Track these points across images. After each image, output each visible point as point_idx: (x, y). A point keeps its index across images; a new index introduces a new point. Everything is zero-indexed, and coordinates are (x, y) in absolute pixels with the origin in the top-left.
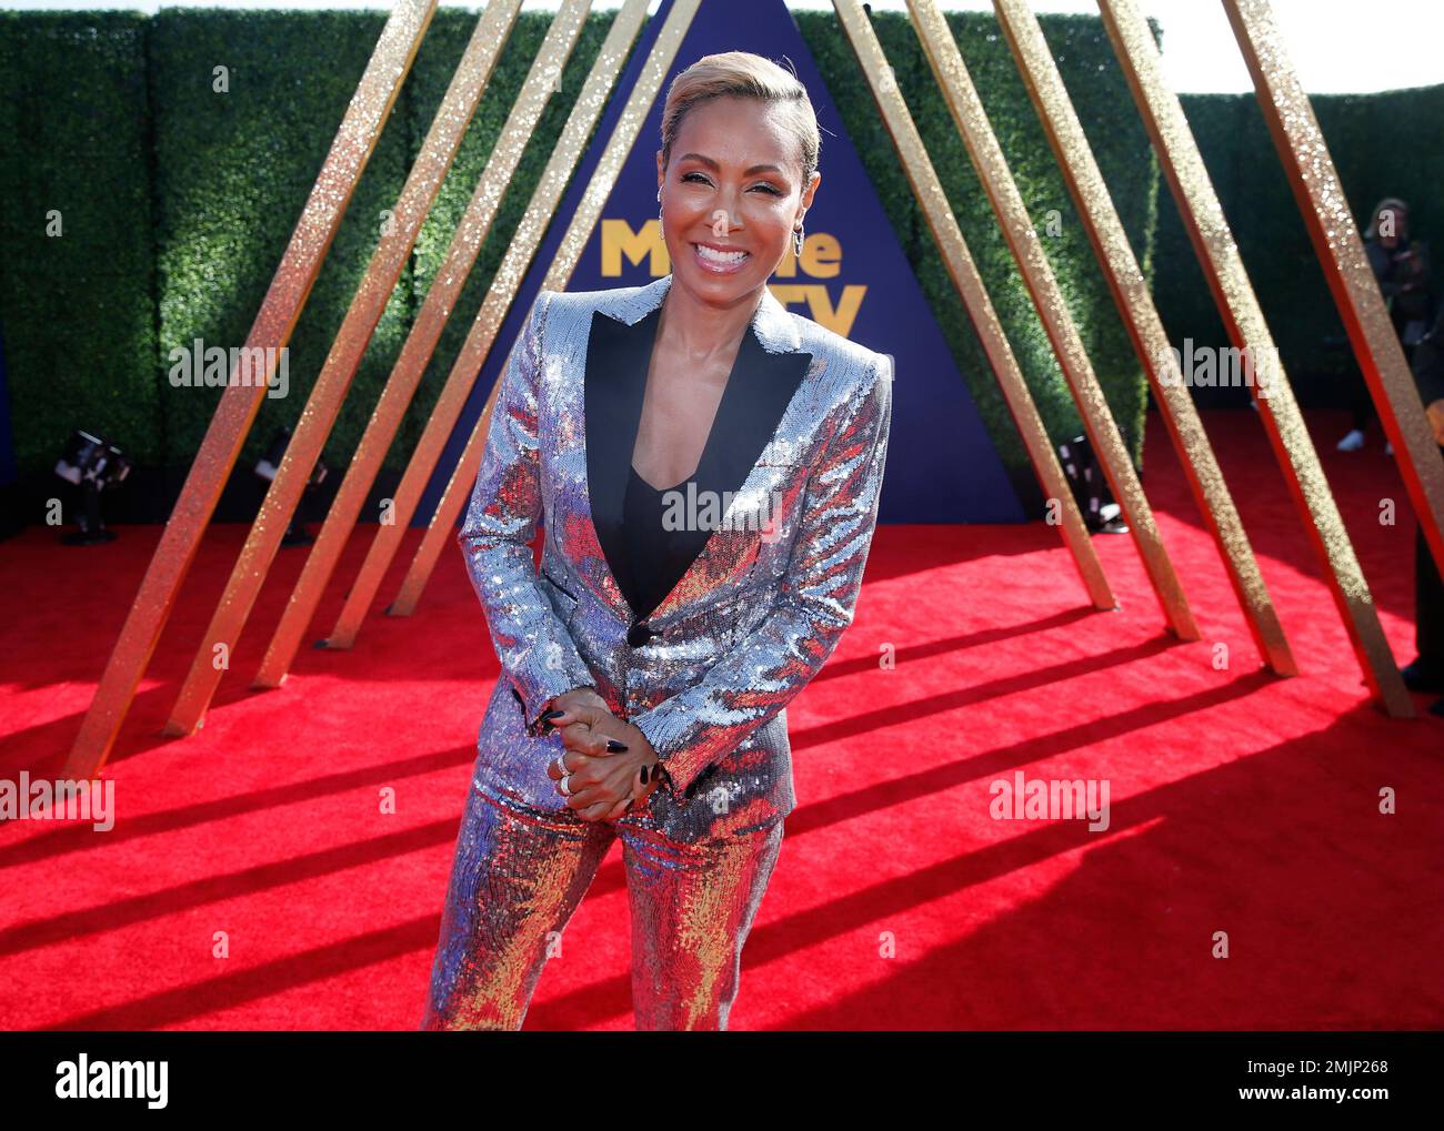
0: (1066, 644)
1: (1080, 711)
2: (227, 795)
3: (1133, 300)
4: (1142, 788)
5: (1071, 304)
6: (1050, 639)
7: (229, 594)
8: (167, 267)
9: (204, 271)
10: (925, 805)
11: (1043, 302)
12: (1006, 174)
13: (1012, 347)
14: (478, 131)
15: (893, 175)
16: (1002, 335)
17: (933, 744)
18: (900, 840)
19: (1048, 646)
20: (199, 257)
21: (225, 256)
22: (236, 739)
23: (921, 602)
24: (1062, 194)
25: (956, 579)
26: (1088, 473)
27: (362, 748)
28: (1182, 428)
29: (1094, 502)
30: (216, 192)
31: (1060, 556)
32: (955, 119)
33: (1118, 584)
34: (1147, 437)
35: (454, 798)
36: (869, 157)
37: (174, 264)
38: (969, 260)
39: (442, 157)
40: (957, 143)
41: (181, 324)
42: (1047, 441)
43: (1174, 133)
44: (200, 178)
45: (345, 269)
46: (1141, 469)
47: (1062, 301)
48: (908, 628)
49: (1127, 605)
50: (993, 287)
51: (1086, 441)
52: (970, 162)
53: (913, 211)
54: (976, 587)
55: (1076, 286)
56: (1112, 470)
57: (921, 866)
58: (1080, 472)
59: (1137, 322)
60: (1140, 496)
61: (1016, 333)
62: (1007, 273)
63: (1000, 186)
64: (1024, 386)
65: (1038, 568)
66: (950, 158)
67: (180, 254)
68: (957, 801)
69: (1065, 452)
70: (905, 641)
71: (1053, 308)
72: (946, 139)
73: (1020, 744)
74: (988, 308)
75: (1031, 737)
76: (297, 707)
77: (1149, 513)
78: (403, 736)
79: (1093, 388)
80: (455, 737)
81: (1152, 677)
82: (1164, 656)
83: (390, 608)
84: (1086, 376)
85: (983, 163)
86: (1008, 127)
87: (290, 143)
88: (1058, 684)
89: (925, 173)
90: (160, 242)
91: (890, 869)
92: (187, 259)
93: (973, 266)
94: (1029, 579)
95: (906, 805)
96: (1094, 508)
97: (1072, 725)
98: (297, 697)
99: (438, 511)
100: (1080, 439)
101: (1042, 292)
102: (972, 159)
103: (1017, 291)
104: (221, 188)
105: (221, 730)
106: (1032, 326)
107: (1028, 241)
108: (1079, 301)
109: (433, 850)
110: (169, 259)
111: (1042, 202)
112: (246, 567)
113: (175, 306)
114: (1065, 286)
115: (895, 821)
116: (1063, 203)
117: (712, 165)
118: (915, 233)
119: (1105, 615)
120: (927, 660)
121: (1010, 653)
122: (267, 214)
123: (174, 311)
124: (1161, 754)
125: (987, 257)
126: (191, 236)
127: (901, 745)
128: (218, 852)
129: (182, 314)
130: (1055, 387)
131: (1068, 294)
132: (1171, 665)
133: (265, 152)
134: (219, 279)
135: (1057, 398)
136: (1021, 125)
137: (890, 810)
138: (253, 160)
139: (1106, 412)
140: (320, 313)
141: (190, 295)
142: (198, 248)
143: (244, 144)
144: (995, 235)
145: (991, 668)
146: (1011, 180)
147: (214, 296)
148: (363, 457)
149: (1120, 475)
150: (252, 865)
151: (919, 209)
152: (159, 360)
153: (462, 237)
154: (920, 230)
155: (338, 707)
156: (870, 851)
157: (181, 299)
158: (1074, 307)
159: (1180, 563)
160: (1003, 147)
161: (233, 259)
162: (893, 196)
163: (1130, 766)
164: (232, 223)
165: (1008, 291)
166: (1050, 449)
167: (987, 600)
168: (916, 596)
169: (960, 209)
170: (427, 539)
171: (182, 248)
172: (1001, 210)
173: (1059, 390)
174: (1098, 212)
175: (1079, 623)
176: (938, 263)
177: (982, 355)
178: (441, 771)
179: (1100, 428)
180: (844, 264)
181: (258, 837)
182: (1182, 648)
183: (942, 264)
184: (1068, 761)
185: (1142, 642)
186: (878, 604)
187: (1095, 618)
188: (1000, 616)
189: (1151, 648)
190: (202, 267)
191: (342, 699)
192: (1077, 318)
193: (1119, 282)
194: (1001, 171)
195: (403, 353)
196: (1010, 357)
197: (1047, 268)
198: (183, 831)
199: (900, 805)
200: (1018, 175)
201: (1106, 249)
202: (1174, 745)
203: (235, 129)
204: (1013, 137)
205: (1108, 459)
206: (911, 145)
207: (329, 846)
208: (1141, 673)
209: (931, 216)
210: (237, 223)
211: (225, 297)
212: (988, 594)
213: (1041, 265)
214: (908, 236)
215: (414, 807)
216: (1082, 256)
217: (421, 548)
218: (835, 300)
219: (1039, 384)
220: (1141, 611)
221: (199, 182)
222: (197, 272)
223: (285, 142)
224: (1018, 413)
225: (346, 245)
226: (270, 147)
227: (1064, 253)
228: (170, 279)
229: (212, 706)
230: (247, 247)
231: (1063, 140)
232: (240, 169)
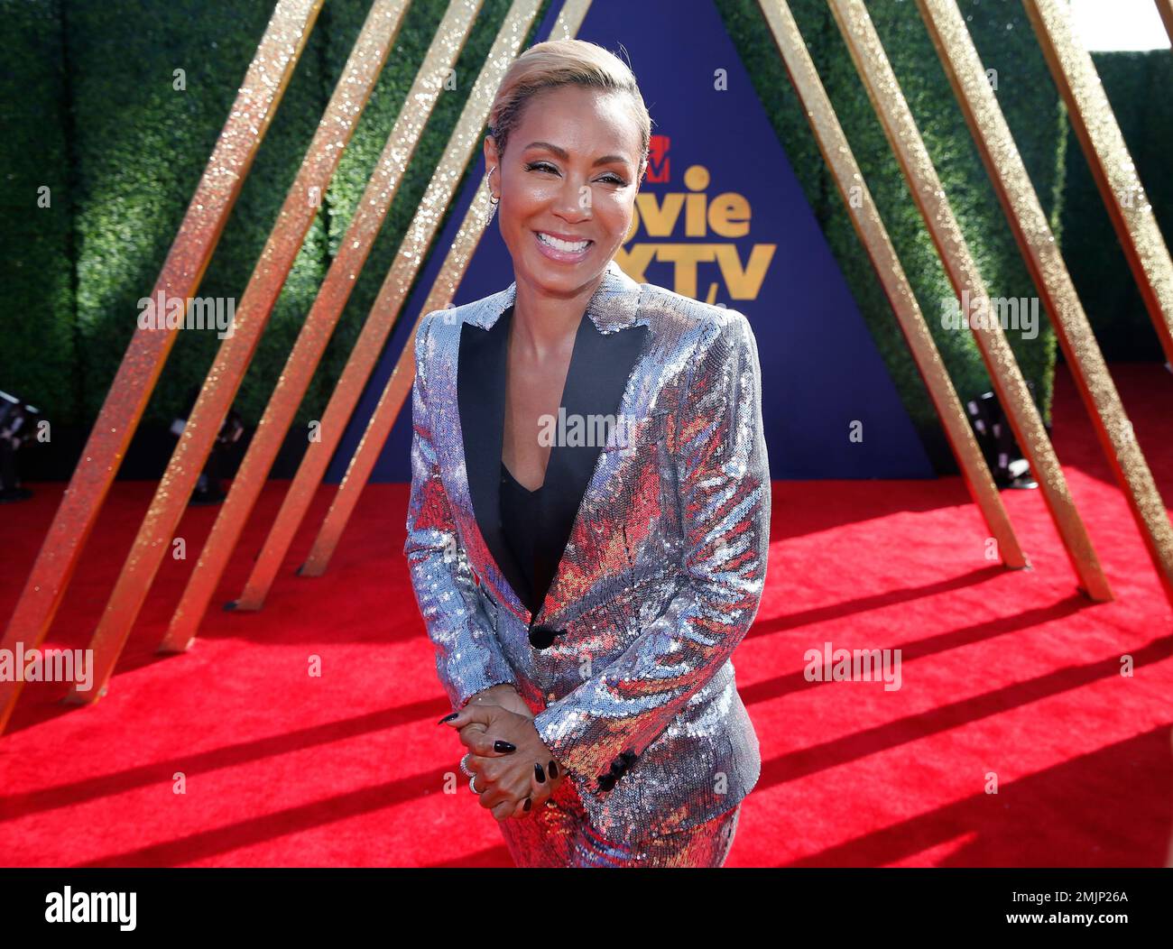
0: (976, 605)
1: (994, 676)
2: (125, 767)
3: (1043, 260)
4: (1058, 759)
5: (979, 262)
6: (961, 600)
7: (133, 561)
8: (84, 227)
9: (122, 232)
10: (836, 777)
11: (952, 262)
12: (915, 134)
13: (921, 306)
14: (392, 93)
15: (802, 135)
16: (911, 295)
17: (843, 711)
18: (810, 815)
19: (958, 606)
20: (115, 218)
21: (142, 216)
22: (139, 707)
23: (830, 561)
24: (969, 152)
25: (865, 537)
26: (996, 429)
27: (265, 715)
28: (1095, 390)
29: (1003, 458)
30: (133, 153)
31: (969, 513)
32: (863, 80)
33: (1028, 542)
34: (1055, 392)
35: (357, 769)
36: (778, 117)
37: (91, 224)
38: (878, 220)
39: (346, 121)
40: (865, 103)
41: (98, 284)
42: (956, 400)
43: (1086, 92)
44: (117, 139)
45: (261, 230)
46: (1049, 424)
47: (971, 262)
48: (818, 587)
49: (1037, 564)
50: (901, 246)
51: (994, 398)
52: (877, 121)
53: (821, 170)
54: (886, 545)
55: (984, 244)
56: (1023, 431)
57: (832, 843)
58: (988, 427)
59: (1047, 283)
60: (1051, 457)
61: (924, 290)
62: (915, 231)
63: (909, 146)
64: (933, 346)
65: (947, 525)
66: (859, 117)
67: (96, 215)
68: (868, 772)
69: (973, 408)
70: (816, 601)
71: (962, 268)
72: (853, 99)
73: (931, 712)
74: (897, 268)
75: (943, 703)
76: (202, 672)
77: (1060, 473)
78: (308, 703)
79: (1002, 349)
80: (361, 704)
81: (1064, 639)
82: (1076, 618)
83: (300, 570)
84: (995, 336)
85: (891, 123)
86: (917, 87)
87: (206, 106)
88: (969, 647)
89: (833, 134)
90: (78, 202)
91: (800, 848)
92: (104, 220)
93: (881, 226)
94: (938, 536)
95: (817, 776)
96: (1003, 464)
97: (984, 691)
98: (203, 662)
99: (348, 472)
100: (988, 395)
101: (951, 252)
102: (880, 119)
103: (924, 249)
104: (137, 150)
105: (125, 697)
106: (940, 283)
107: (937, 201)
108: (987, 258)
109: (334, 826)
110: (86, 220)
111: (950, 161)
112: (149, 534)
113: (92, 266)
114: (973, 244)
115: (805, 794)
116: (971, 164)
117: (561, 155)
118: (824, 193)
119: (1015, 574)
120: (836, 622)
121: (920, 614)
122: (184, 176)
123: (91, 271)
124: (1077, 723)
125: (895, 216)
126: (108, 197)
127: (810, 712)
128: (112, 830)
129: (99, 273)
130: (963, 344)
131: (976, 251)
132: (1085, 627)
133: (181, 113)
134: (136, 240)
135: (965, 354)
136: (929, 84)
137: (800, 782)
138: (170, 122)
139: (1015, 372)
140: (237, 272)
141: (108, 256)
142: (114, 209)
143: (161, 107)
144: (903, 194)
145: (901, 629)
146: (919, 140)
147: (131, 257)
148: (269, 421)
149: (1030, 435)
150: (147, 843)
151: (827, 168)
152: (77, 319)
153: (369, 200)
154: (828, 189)
155: (244, 672)
156: (778, 826)
157: (98, 259)
158: (982, 265)
159: (1091, 520)
160: (911, 106)
161: (150, 220)
162: (802, 155)
163: (1045, 735)
164: (148, 184)
165: (916, 250)
166: (960, 408)
167: (896, 558)
168: (825, 555)
169: (868, 167)
170: (338, 499)
171: (99, 209)
172: (910, 170)
173: (968, 347)
174: (1008, 173)
175: (989, 583)
176: (846, 222)
177: (889, 312)
178: (345, 740)
179: (1011, 388)
180: (753, 223)
181: (156, 812)
182: (1095, 610)
183: (851, 223)
184: (982, 729)
185: (1053, 602)
186: (787, 563)
187: (1006, 577)
188: (909, 574)
189: (1062, 609)
190: (119, 227)
191: (249, 664)
192: (985, 276)
193: (1030, 242)
194: (910, 132)
195: (310, 317)
196: (919, 316)
197: (956, 228)
198: (78, 807)
199: (810, 777)
200: (926, 134)
201: (1016, 210)
202: (1090, 713)
203: (151, 91)
204: (921, 96)
205: (1018, 420)
206: (819, 105)
207: (228, 821)
208: (1054, 636)
209: (840, 177)
210: (154, 184)
211: (143, 257)
212: (897, 552)
213: (950, 226)
214: (817, 195)
215: (316, 779)
216: (989, 214)
217: (332, 509)
218: (744, 258)
219: (947, 341)
220: (1053, 571)
221: (116, 143)
222: (114, 232)
223: (201, 104)
224: (927, 372)
225: (262, 205)
226: (186, 109)
227: (972, 211)
228: (87, 240)
229: (117, 671)
230: (164, 208)
231: (972, 101)
232: (156, 131)
